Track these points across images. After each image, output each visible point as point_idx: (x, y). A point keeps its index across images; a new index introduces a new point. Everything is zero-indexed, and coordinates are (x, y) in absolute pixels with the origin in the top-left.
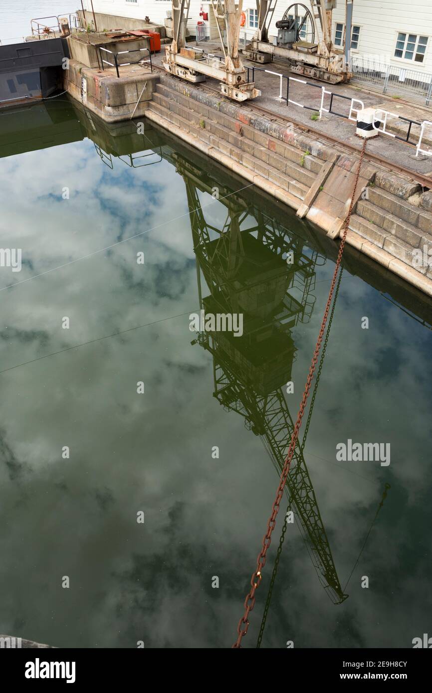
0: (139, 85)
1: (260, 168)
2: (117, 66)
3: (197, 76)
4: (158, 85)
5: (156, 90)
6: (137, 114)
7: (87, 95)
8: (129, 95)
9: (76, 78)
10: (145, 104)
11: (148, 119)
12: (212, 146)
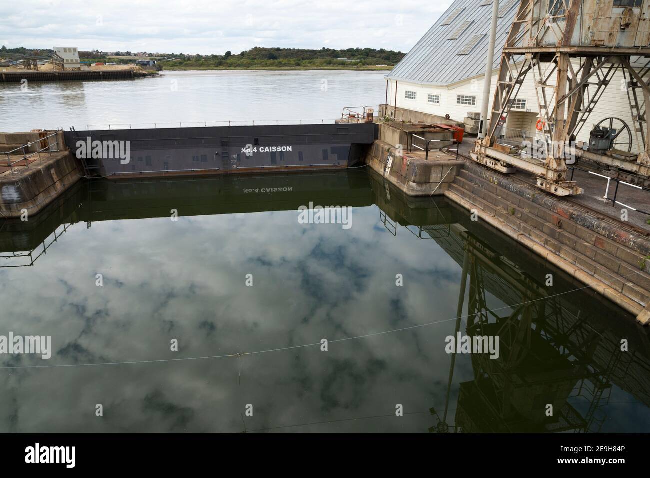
0: (445, 169)
1: (583, 263)
2: (427, 150)
3: (508, 168)
4: (462, 170)
5: (459, 174)
6: (438, 193)
7: (391, 170)
8: (434, 175)
9: (382, 156)
10: (446, 185)
11: (448, 198)
12: (522, 232)
